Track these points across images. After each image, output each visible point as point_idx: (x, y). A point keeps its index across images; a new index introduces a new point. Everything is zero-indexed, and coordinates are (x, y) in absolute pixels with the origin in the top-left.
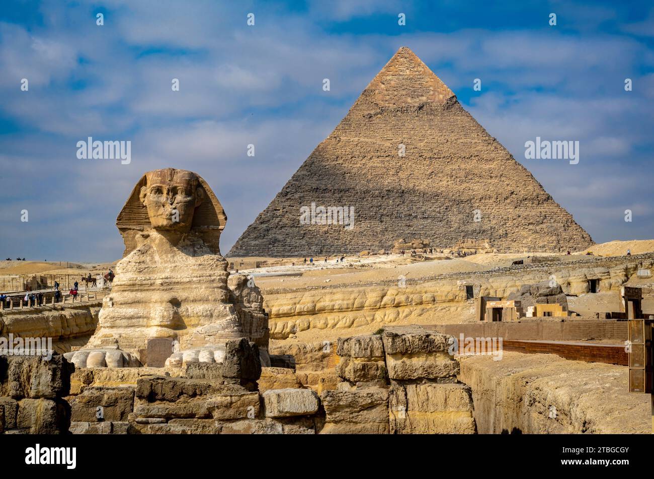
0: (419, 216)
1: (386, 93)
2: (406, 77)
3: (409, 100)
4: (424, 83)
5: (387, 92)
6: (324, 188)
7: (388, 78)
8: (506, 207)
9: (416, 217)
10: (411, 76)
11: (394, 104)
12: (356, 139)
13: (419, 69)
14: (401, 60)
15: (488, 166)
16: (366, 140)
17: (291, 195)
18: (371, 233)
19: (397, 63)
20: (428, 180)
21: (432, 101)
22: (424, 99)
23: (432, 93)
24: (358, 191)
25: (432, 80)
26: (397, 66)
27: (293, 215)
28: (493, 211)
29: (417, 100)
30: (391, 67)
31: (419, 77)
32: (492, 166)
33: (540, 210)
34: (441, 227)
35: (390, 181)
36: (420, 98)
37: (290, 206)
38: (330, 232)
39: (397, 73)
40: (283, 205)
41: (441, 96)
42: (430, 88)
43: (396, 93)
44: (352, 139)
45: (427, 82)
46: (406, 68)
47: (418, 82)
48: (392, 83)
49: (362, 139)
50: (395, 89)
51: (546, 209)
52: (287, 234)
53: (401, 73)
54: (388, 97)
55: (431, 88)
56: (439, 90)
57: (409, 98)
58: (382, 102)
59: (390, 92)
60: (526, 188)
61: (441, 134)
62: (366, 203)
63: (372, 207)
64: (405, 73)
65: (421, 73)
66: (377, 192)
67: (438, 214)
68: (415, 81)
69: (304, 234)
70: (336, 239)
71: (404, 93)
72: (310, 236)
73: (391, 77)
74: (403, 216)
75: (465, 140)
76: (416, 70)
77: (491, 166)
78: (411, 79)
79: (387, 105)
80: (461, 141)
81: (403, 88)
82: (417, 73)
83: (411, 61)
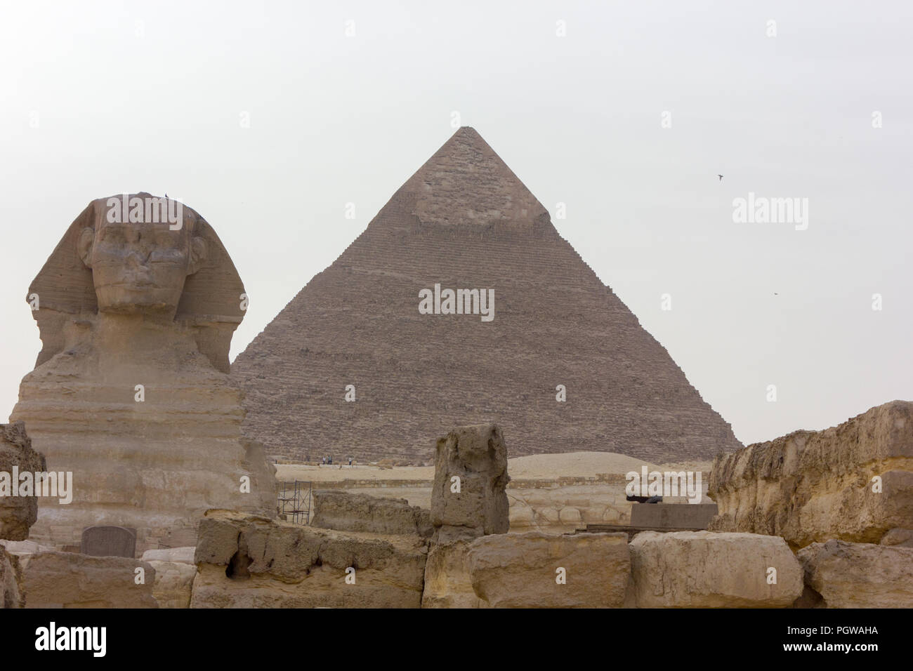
0: (476, 409)
1: (433, 199)
2: (468, 176)
3: (471, 214)
4: (498, 187)
5: (435, 198)
6: (319, 351)
7: (438, 175)
8: (624, 404)
9: (471, 409)
10: (477, 175)
11: (446, 219)
12: (379, 271)
13: (491, 165)
14: (462, 147)
15: (596, 334)
16: (395, 274)
17: (261, 359)
18: (394, 432)
19: (454, 151)
20: (497, 350)
21: (509, 218)
22: (496, 214)
23: (509, 205)
24: (377, 359)
25: (511, 184)
26: (454, 156)
27: (263, 393)
28: (602, 409)
29: (485, 215)
30: (444, 158)
31: (489, 177)
32: (603, 334)
33: (678, 413)
34: (512, 430)
35: (431, 346)
36: (490, 212)
37: (258, 377)
38: (325, 426)
39: (453, 168)
40: (248, 375)
41: (524, 212)
42: (507, 197)
43: (449, 201)
44: (370, 272)
45: (502, 187)
46: (469, 161)
47: (487, 186)
48: (444, 183)
49: (387, 273)
50: (448, 194)
51: (688, 413)
52: (250, 425)
53: (460, 169)
54: (435, 207)
55: (509, 198)
56: (521, 200)
57: (471, 211)
58: (425, 215)
59: (440, 199)
60: (657, 374)
61: (521, 274)
62: (388, 381)
63: (399, 388)
64: (467, 170)
65: (493, 171)
66: (409, 363)
67: (510, 408)
68: (483, 184)
69: (280, 426)
70: (334, 438)
71: (463, 201)
72: (289, 431)
73: (442, 173)
74: (450, 407)
75: (561, 287)
76: (484, 165)
77: (601, 334)
78: (477, 179)
79: (433, 219)
80: (554, 288)
81: (462, 193)
82: (487, 171)
83: (477, 151)
